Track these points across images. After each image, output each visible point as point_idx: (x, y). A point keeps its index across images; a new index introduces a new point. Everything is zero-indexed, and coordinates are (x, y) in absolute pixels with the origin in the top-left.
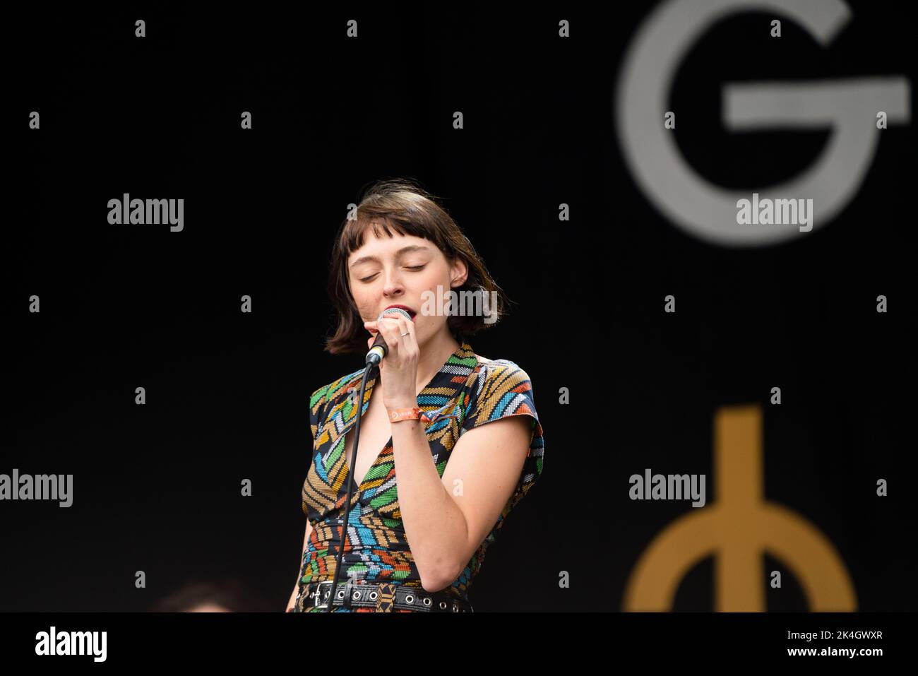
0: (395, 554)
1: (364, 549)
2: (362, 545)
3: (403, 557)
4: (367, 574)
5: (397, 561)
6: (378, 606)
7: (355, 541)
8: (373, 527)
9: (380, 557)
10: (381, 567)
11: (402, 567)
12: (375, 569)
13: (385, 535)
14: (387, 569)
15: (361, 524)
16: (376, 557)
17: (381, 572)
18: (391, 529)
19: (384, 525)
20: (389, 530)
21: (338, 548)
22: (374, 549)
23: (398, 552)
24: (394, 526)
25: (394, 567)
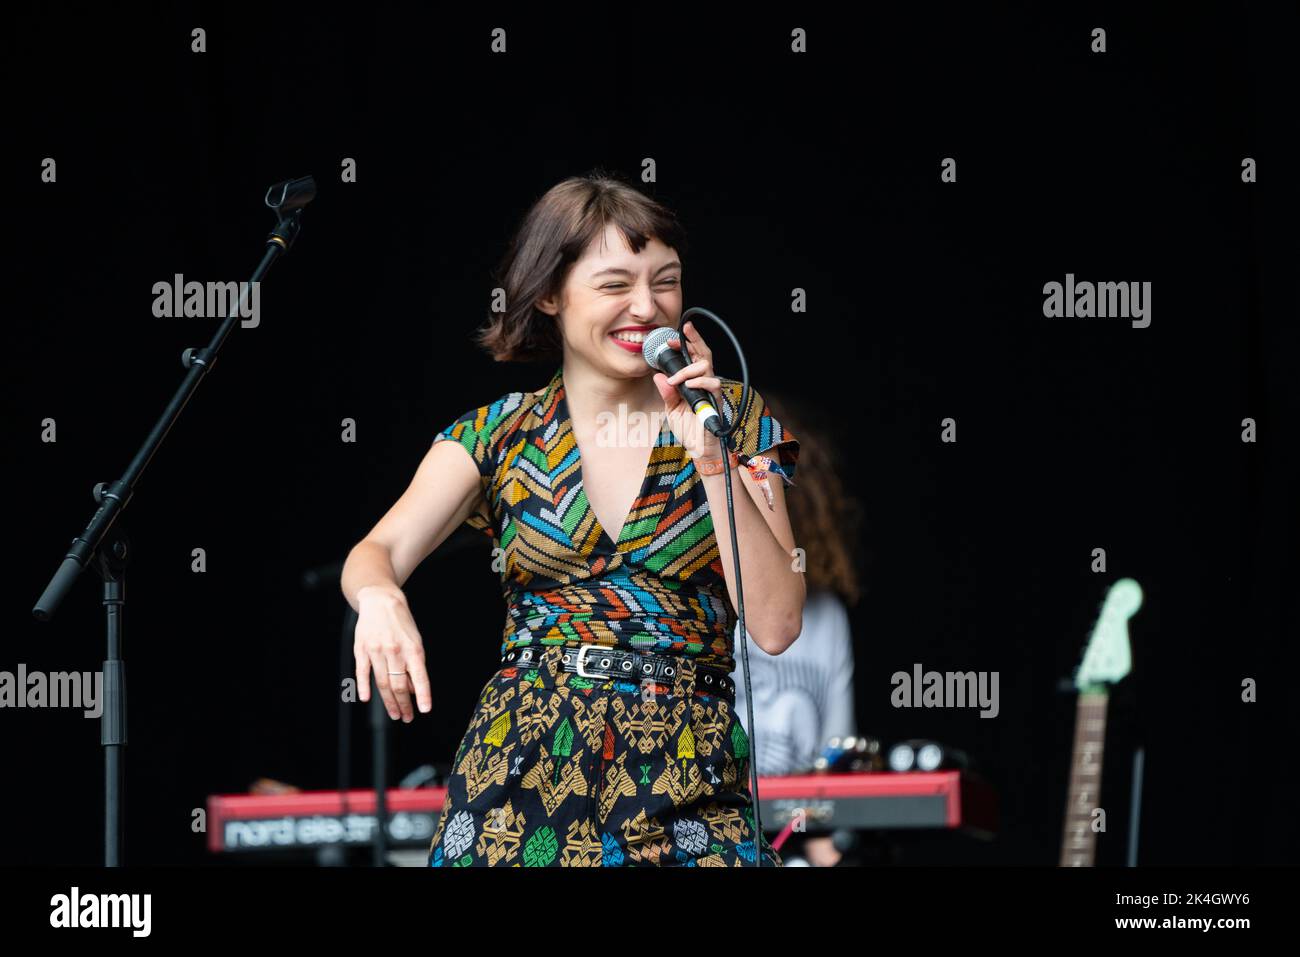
0: (686, 623)
1: (648, 616)
2: (644, 611)
3: (694, 626)
4: (657, 645)
5: (688, 631)
6: (677, 684)
7: (634, 606)
8: (652, 589)
9: (670, 627)
10: (672, 639)
11: (693, 639)
12: (665, 641)
13: (669, 600)
14: (679, 642)
15: (636, 586)
16: (663, 626)
17: (673, 644)
18: (673, 592)
19: (665, 588)
21: (609, 613)
22: (659, 616)
23: (688, 621)
24: (676, 588)
25: (686, 639)
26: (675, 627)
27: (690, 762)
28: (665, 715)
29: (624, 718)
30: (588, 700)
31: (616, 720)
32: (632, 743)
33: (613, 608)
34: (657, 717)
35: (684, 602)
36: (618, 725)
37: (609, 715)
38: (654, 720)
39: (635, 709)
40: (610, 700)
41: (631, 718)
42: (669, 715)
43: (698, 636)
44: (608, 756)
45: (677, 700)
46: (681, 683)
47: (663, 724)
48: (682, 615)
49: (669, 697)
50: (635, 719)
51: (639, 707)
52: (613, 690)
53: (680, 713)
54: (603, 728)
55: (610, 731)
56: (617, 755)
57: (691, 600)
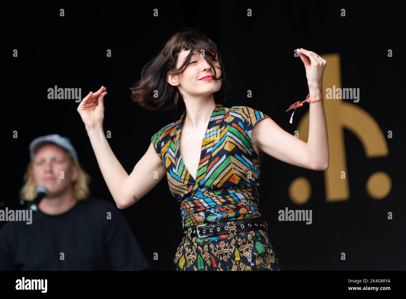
0: (226, 207)
1: (211, 208)
2: (210, 206)
3: (229, 207)
4: (217, 218)
5: (227, 210)
7: (206, 205)
8: (210, 196)
9: (219, 210)
10: (222, 214)
11: (231, 212)
12: (219, 216)
13: (218, 199)
14: (225, 215)
15: (205, 196)
16: (217, 210)
17: (222, 216)
18: (219, 195)
19: (215, 195)
20: (218, 196)
21: (199, 210)
22: (215, 207)
23: (226, 206)
24: (219, 193)
25: (227, 213)
26: (222, 209)
27: (239, 262)
28: (228, 246)
29: (215, 251)
30: (202, 247)
31: (213, 252)
32: (221, 259)
33: (199, 207)
34: (225, 248)
35: (225, 198)
36: (214, 254)
37: (210, 251)
38: (224, 249)
39: (217, 246)
40: (209, 245)
41: (217, 250)
42: (230, 245)
43: (232, 210)
44: (215, 266)
45: (232, 239)
46: (231, 232)
47: (228, 249)
48: (224, 204)
49: (229, 238)
50: (218, 250)
51: (219, 245)
52: (209, 241)
53: (233, 244)
54: (209, 256)
55: (212, 256)
56: (217, 265)
57: (227, 197)
